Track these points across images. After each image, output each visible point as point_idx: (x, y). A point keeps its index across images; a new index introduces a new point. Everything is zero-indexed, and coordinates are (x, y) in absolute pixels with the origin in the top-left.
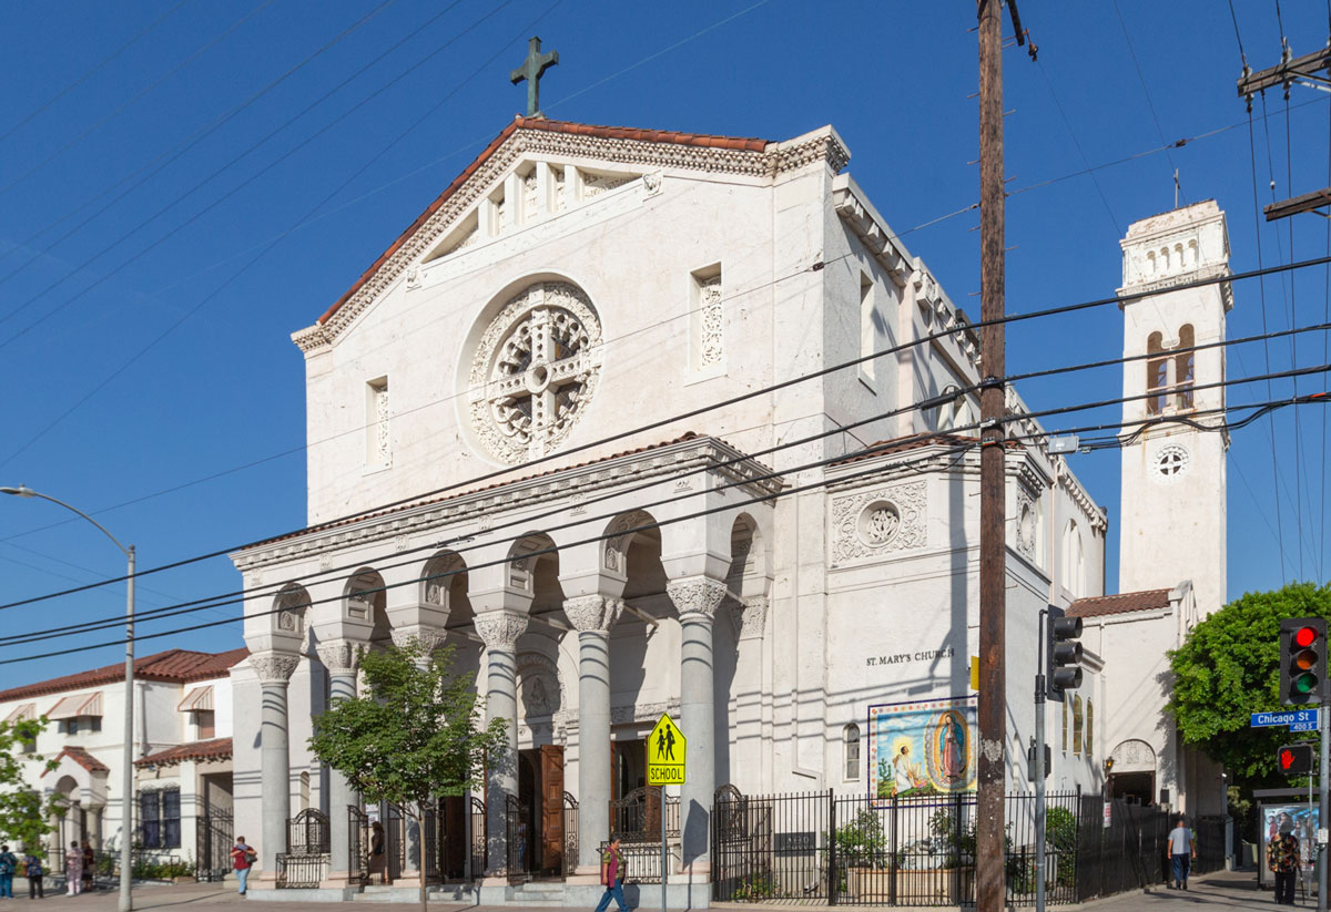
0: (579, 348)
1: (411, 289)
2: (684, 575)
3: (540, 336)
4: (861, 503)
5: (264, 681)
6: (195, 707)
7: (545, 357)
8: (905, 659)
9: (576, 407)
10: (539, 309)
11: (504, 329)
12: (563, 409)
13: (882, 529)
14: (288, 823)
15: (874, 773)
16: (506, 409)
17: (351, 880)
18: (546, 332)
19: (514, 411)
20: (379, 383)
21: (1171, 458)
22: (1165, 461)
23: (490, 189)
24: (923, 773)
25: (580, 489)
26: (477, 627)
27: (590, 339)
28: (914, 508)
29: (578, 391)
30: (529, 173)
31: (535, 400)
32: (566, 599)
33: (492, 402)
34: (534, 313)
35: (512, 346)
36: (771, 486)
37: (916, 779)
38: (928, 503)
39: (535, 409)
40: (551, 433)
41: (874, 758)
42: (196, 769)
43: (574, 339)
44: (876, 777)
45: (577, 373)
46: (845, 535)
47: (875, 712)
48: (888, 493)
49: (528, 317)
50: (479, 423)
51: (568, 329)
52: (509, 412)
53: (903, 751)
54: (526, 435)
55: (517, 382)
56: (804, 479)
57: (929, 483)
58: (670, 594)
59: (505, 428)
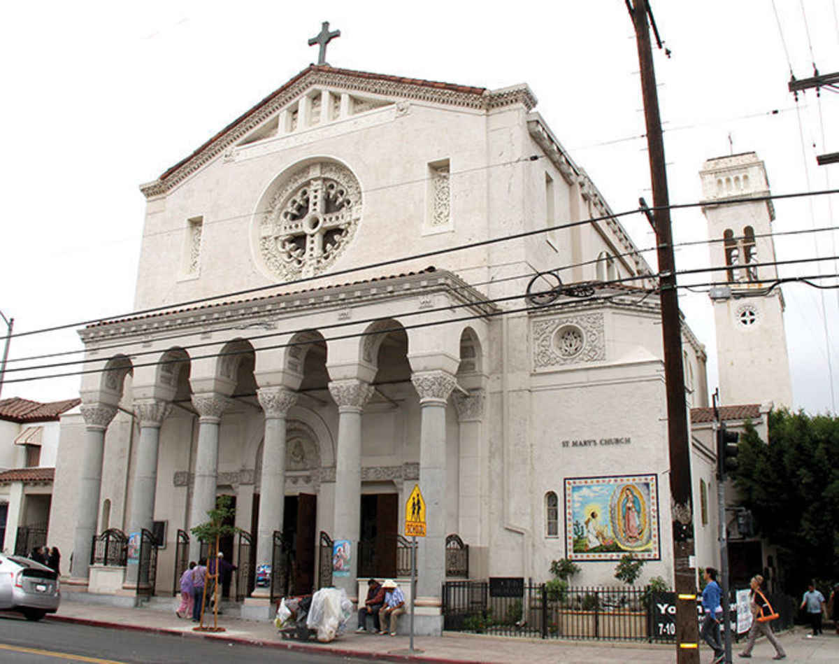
0: (343, 206)
1: (227, 162)
2: (426, 369)
3: (316, 197)
4: (555, 326)
5: (90, 425)
6: (28, 442)
7: (318, 210)
8: (592, 444)
9: (339, 245)
10: (315, 179)
11: (290, 191)
12: (329, 246)
13: (571, 345)
14: (95, 538)
15: (570, 532)
16: (287, 243)
17: (139, 590)
18: (320, 194)
19: (293, 244)
20: (197, 220)
21: (748, 314)
22: (744, 315)
23: (288, 105)
24: (609, 533)
25: (346, 301)
26: (259, 397)
27: (352, 201)
28: (594, 332)
29: (341, 234)
30: (316, 97)
31: (309, 239)
32: (331, 381)
33: (276, 238)
34: (312, 182)
35: (294, 202)
36: (488, 309)
37: (604, 538)
38: (606, 329)
39: (308, 245)
40: (319, 262)
41: (570, 519)
42: (23, 490)
43: (340, 199)
44: (571, 535)
45: (341, 223)
46: (543, 349)
47: (569, 484)
48: (575, 321)
49: (308, 184)
50: (266, 252)
51: (336, 193)
52: (289, 246)
53: (593, 515)
54: (300, 262)
55: (297, 226)
56: (511, 305)
57: (604, 315)
58: (414, 383)
59: (285, 257)
